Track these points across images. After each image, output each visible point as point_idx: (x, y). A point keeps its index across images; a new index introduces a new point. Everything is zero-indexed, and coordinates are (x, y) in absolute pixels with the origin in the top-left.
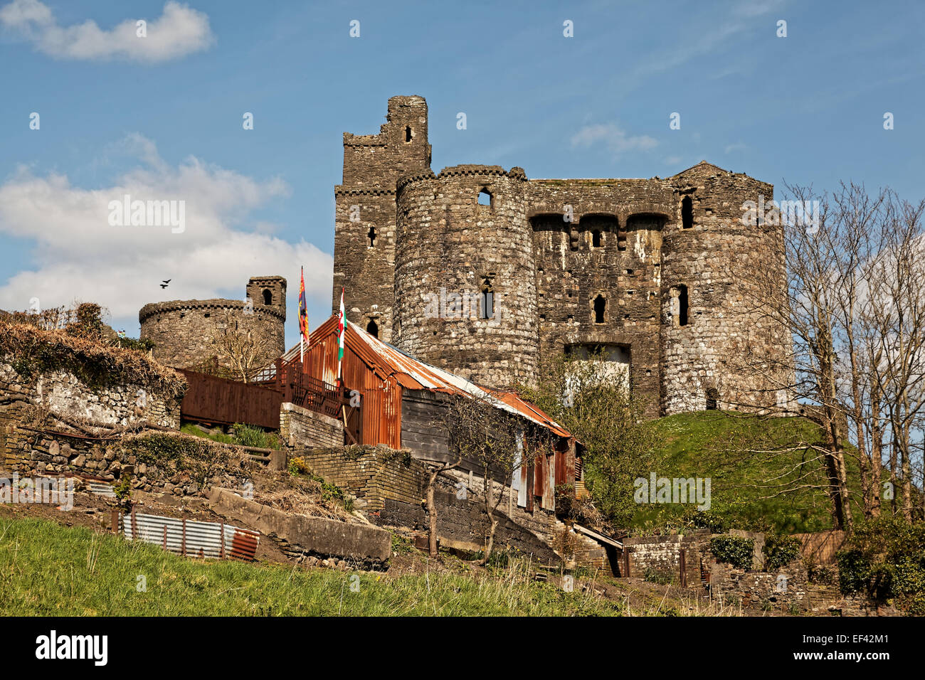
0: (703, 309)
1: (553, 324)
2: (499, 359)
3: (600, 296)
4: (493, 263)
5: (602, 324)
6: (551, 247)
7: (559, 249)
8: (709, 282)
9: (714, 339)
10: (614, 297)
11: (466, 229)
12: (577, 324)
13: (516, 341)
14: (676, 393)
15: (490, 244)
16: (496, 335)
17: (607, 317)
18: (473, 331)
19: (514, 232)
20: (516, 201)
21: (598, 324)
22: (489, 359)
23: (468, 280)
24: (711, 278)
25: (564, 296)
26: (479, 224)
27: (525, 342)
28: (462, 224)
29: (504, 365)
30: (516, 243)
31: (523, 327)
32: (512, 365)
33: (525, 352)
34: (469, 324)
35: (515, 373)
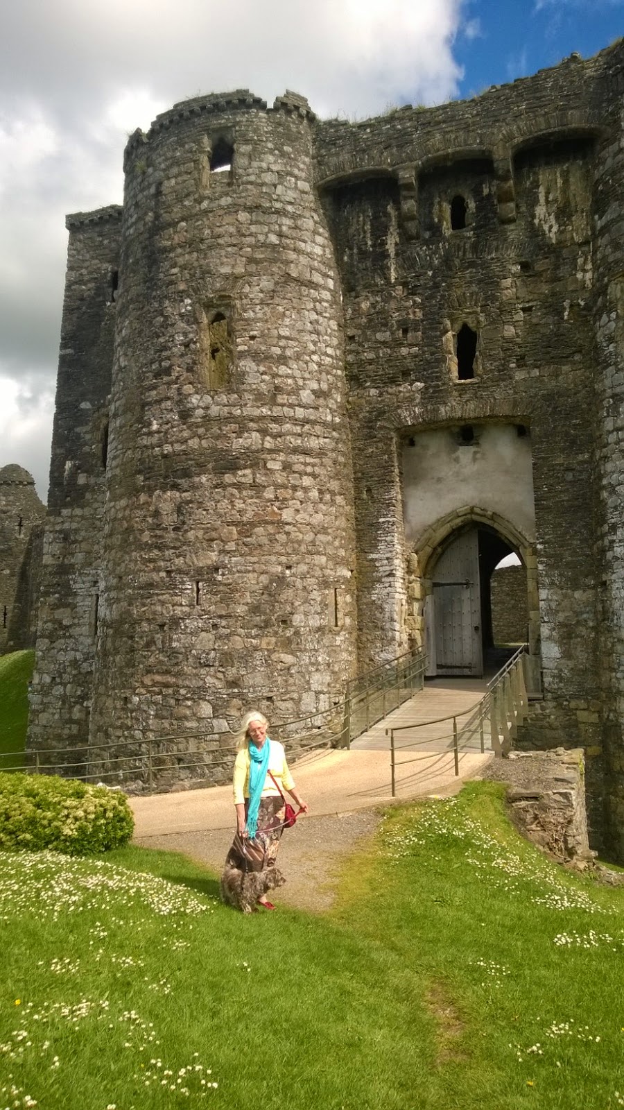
1: (373, 392)
2: (233, 467)
3: (465, 326)
4: (226, 277)
5: (469, 381)
6: (370, 243)
7: (384, 243)
10: (493, 322)
11: (183, 219)
12: (420, 385)
13: (274, 427)
15: (223, 241)
16: (230, 418)
17: (478, 367)
18: (185, 414)
19: (277, 212)
20: (283, 154)
21: (463, 381)
22: (214, 469)
23: (181, 315)
25: (392, 333)
27: (298, 429)
28: (177, 212)
29: (243, 480)
30: (280, 235)
31: (293, 399)
32: (261, 479)
33: (295, 451)
34: (180, 401)
35: (269, 494)
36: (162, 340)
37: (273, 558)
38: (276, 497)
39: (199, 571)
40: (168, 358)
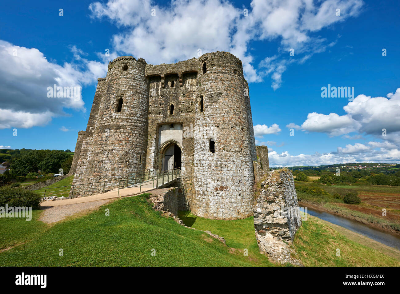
0: (209, 104)
1: (153, 116)
2: (120, 128)
3: (172, 104)
4: (123, 91)
5: (172, 115)
6: (156, 88)
7: (158, 88)
8: (212, 92)
9: (214, 116)
10: (177, 104)
11: (116, 79)
12: (162, 115)
13: (130, 121)
14: (197, 141)
15: (123, 84)
16: (120, 119)
17: (174, 112)
18: (111, 117)
22: (115, 128)
23: (113, 97)
24: (213, 91)
25: (158, 105)
26: (121, 77)
27: (135, 122)
28: (115, 77)
29: (121, 131)
30: (136, 84)
31: (135, 116)
32: (125, 131)
33: (134, 126)
34: (110, 114)
35: (127, 134)
36: (108, 102)
37: (126, 148)
38: (129, 135)
39: (109, 150)
40: (109, 106)
